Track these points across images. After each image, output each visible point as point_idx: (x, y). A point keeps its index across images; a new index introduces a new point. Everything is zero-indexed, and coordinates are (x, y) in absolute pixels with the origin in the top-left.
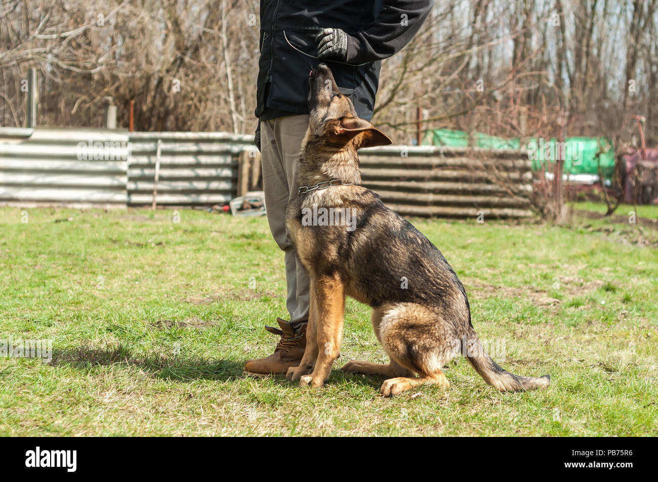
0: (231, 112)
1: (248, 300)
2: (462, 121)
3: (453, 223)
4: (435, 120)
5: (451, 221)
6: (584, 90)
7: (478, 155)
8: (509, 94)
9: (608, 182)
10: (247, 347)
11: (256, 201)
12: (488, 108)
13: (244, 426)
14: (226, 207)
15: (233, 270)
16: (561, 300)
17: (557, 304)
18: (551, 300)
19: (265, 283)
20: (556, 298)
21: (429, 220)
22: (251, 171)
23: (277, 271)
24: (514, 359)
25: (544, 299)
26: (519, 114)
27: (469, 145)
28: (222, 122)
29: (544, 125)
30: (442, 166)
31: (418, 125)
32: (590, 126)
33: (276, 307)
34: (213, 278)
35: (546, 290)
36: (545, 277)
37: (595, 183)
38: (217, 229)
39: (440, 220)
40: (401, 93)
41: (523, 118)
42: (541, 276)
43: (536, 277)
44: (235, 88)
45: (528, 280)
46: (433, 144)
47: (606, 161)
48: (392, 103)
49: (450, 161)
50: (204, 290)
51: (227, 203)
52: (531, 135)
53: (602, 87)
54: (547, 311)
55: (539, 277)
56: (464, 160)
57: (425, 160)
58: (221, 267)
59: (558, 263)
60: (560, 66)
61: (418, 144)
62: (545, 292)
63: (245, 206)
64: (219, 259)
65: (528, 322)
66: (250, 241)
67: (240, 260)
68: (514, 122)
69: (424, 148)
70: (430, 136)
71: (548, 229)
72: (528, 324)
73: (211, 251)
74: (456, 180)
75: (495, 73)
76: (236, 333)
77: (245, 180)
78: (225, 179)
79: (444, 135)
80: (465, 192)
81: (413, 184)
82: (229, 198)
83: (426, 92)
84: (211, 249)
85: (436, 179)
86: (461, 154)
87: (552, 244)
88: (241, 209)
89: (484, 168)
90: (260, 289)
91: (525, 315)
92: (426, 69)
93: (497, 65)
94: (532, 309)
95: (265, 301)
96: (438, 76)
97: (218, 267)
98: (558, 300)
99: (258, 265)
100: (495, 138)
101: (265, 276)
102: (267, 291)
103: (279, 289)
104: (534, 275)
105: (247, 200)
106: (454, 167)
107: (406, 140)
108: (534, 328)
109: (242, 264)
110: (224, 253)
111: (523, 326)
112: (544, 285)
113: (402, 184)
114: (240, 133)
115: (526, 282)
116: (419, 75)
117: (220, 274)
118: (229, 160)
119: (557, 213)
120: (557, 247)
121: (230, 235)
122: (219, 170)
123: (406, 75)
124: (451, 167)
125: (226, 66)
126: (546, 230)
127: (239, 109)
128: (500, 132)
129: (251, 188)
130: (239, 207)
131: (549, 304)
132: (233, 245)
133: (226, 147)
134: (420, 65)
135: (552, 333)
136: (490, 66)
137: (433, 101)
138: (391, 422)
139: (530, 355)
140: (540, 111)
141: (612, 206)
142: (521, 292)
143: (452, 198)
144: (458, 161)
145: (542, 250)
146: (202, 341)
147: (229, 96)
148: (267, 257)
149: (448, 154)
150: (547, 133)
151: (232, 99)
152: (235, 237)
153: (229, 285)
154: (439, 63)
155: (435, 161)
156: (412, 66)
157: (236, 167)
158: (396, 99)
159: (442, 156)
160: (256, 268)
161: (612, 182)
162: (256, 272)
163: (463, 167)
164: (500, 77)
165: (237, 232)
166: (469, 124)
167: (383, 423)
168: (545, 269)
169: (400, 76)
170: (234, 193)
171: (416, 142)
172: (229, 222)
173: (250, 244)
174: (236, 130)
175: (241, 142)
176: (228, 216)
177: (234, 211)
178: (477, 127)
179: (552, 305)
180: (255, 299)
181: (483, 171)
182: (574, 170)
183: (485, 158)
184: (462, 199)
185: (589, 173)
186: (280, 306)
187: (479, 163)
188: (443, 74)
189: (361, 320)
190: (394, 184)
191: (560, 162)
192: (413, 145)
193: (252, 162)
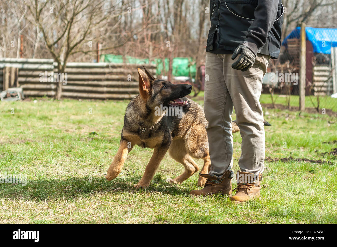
1: (18, 143)
2: (120, 50)
3: (117, 102)
4: (107, 49)
5: (116, 101)
6: (179, 33)
7: (129, 67)
8: (144, 35)
9: (193, 80)
10: (21, 168)
11: (13, 93)
12: (134, 43)
13: (27, 209)
15: (7, 129)
19: (25, 135)
21: (105, 101)
22: (10, 77)
23: (31, 128)
24: (162, 169)
26: (149, 46)
27: (125, 62)
29: (162, 51)
30: (111, 73)
31: (97, 52)
32: (182, 52)
33: (34, 147)
37: (187, 81)
39: (111, 101)
40: (88, 36)
41: (151, 48)
46: (105, 61)
47: (193, 69)
48: (83, 41)
49: (115, 70)
52: (155, 56)
53: (187, 33)
56: (122, 70)
57: (102, 70)
60: (167, 23)
61: (97, 62)
63: (8, 96)
68: (147, 50)
69: (101, 64)
70: (103, 58)
74: (118, 80)
75: (133, 26)
76: (15, 161)
77: (7, 82)
79: (111, 58)
80: (123, 86)
81: (95, 83)
83: (100, 35)
85: (108, 80)
86: (120, 67)
88: (6, 97)
89: (132, 74)
90: (24, 138)
92: (101, 23)
93: (135, 21)
95: (28, 144)
96: (106, 26)
99: (20, 126)
100: (137, 58)
101: (25, 131)
102: (27, 139)
103: (34, 137)
105: (9, 92)
106: (117, 74)
107: (90, 60)
109: (11, 125)
110: (1, 120)
113: (90, 83)
114: (3, 57)
116: (98, 26)
121: (2, 110)
123: (91, 26)
124: (115, 74)
128: (141, 55)
129: (10, 86)
130: (4, 96)
132: (5, 116)
134: (98, 21)
136: (131, 22)
137: (104, 39)
138: (106, 204)
140: (160, 44)
141: (197, 92)
143: (116, 89)
144: (119, 70)
148: (24, 122)
149: (114, 67)
150: (163, 55)
152: (5, 111)
153: (6, 137)
154: (107, 20)
155: (107, 70)
156: (94, 22)
157: (2, 75)
158: (86, 39)
159: (110, 68)
161: (195, 80)
162: (19, 129)
163: (121, 73)
164: (136, 28)
165: (6, 109)
166: (124, 50)
167: (102, 204)
169: (88, 27)
170: (1, 89)
171: (96, 60)
172: (1, 104)
173: (14, 115)
175: (4, 62)
177: (2, 99)
178: (128, 53)
180: (22, 143)
182: (177, 74)
183: (133, 68)
184: (121, 90)
185: (185, 75)
186: (36, 146)
187: (130, 71)
188: (109, 25)
189: (80, 152)
190: (86, 83)
191: (171, 70)
192: (95, 62)
193: (10, 72)
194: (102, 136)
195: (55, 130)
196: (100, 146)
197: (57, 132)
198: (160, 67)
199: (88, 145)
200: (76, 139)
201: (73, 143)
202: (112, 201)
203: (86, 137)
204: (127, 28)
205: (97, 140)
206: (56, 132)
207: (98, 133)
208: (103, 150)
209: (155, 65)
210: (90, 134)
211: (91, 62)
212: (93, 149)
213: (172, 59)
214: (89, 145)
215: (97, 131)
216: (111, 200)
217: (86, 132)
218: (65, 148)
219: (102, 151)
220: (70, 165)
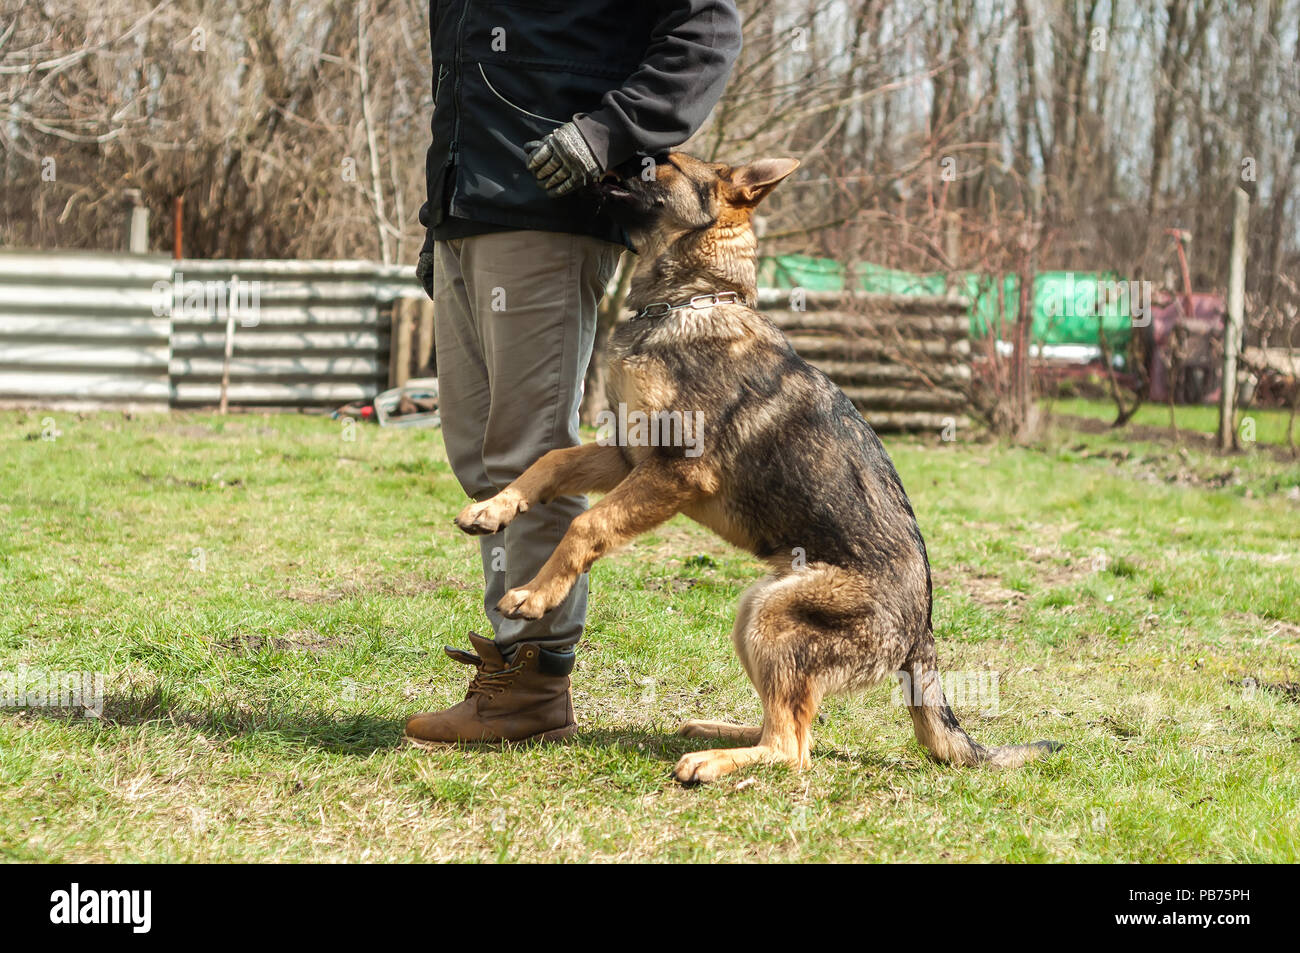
0: (375, 221)
1: (411, 594)
2: (832, 237)
4: (779, 238)
6: (1070, 178)
7: (864, 307)
8: (925, 186)
9: (1119, 360)
10: (409, 688)
11: (426, 396)
12: (884, 213)
13: (404, 846)
14: (368, 410)
15: (381, 535)
16: (1027, 594)
17: (1020, 602)
18: (1008, 593)
20: (1018, 589)
22: (415, 338)
25: (995, 591)
26: (945, 225)
27: (846, 288)
28: (359, 240)
29: (993, 248)
30: (795, 329)
32: (1082, 250)
33: (467, 608)
34: (342, 552)
35: (999, 573)
36: (996, 548)
37: (1094, 362)
38: (350, 453)
41: (953, 233)
42: (989, 546)
43: (979, 547)
44: (385, 174)
45: (963, 554)
46: (776, 284)
47: (1115, 317)
49: (809, 318)
50: (324, 575)
51: (369, 402)
52: (969, 267)
53: (1106, 173)
54: (1001, 617)
55: (985, 548)
56: (837, 317)
58: (358, 529)
59: (1020, 521)
60: (1024, 131)
62: (996, 577)
63: (404, 408)
64: (353, 512)
65: (964, 637)
66: (414, 476)
67: (395, 515)
68: (935, 242)
70: (769, 269)
71: (1001, 452)
72: (962, 641)
73: (337, 497)
75: (897, 145)
76: (389, 661)
77: (404, 356)
78: (364, 353)
79: (797, 267)
82: (372, 391)
84: (337, 493)
86: (830, 305)
87: (1008, 483)
88: (397, 413)
89: (876, 333)
90: (436, 572)
91: (958, 625)
92: (760, 137)
93: (901, 128)
94: (971, 612)
95: (446, 596)
97: (351, 530)
98: (1021, 594)
99: (431, 524)
100: (896, 272)
101: (444, 548)
102: (449, 576)
103: (472, 572)
104: (974, 545)
105: (408, 395)
106: (817, 330)
108: (975, 649)
109: (400, 523)
110: (364, 501)
111: (953, 645)
112: (995, 564)
114: (394, 261)
115: (959, 559)
116: (749, 147)
117: (357, 543)
118: (372, 315)
119: (1018, 421)
120: (1019, 489)
121: (374, 464)
122: (353, 336)
123: (723, 148)
124: (812, 331)
125: (366, 128)
126: (997, 454)
127: (393, 213)
128: (906, 260)
129: (415, 372)
130: (392, 409)
131: (1004, 602)
132: (382, 486)
133: (368, 289)
134: (749, 129)
135: (1010, 658)
136: (887, 131)
137: (775, 200)
138: (696, 838)
140: (987, 220)
141: (1127, 408)
142: (949, 578)
144: (824, 317)
145: (989, 495)
146: (322, 677)
147: (372, 188)
148: (449, 509)
150: (999, 264)
151: (378, 196)
152: (384, 468)
153: (374, 565)
154: (786, 124)
155: (779, 318)
156: (733, 130)
157: (386, 330)
159: (795, 308)
160: (426, 532)
161: (1126, 361)
162: (427, 539)
163: (834, 329)
164: (906, 152)
165: (388, 460)
166: (845, 246)
167: (680, 839)
168: (996, 533)
169: (711, 151)
170: (383, 381)
172: (373, 439)
173: (414, 483)
174: (387, 257)
175: (395, 279)
176: (371, 426)
177: (382, 418)
178: (862, 252)
179: (1010, 603)
180: (426, 592)
181: (875, 338)
182: (1051, 337)
183: (878, 313)
185: (1081, 342)
186: (475, 607)
187: (865, 322)
188: (794, 147)
189: (635, 635)
191: (1025, 320)
193: (417, 320)
194: (728, 574)
196: (717, 614)
198: (987, 308)
199: (669, 609)
200: (632, 584)
201: (616, 599)
202: (721, 829)
203: (669, 577)
204: (870, 156)
205: (709, 587)
207: (719, 561)
208: (723, 630)
209: (964, 301)
210: (688, 565)
212: (686, 622)
213: (1032, 280)
214: (674, 608)
215: (714, 552)
216: (716, 825)
217: (674, 557)
219: (719, 632)
220: (588, 684)
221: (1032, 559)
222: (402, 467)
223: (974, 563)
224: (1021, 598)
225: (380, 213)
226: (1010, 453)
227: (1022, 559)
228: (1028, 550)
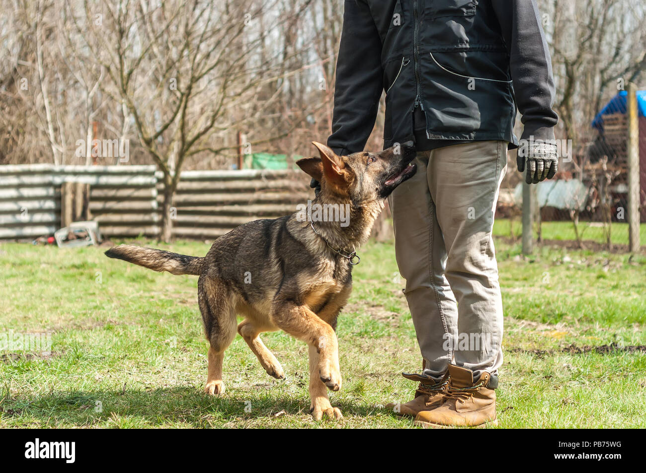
0: (50, 144)
1: (90, 329)
2: (282, 145)
4: (257, 144)
7: (299, 177)
8: (326, 116)
10: (98, 375)
11: (81, 231)
12: (307, 130)
14: (51, 239)
15: (70, 300)
16: (398, 313)
17: (396, 317)
18: (389, 314)
19: (104, 311)
20: (394, 311)
22: (74, 202)
23: (114, 299)
24: (367, 373)
25: (382, 313)
27: (291, 168)
28: (41, 154)
30: (264, 189)
31: (238, 150)
33: (121, 334)
34: (51, 310)
35: (382, 304)
36: (379, 292)
38: (46, 261)
40: (221, 119)
42: (375, 291)
43: (370, 292)
44: (54, 120)
45: (363, 295)
46: (253, 167)
48: (212, 130)
49: (272, 183)
50: (43, 322)
51: (52, 235)
54: (388, 325)
55: (373, 292)
56: (286, 182)
57: (247, 184)
58: (57, 298)
59: (388, 278)
61: (239, 168)
62: (381, 306)
63: (71, 237)
64: (53, 290)
65: (372, 336)
66: (81, 270)
67: (75, 291)
69: (245, 172)
70: (249, 161)
71: (371, 245)
72: (371, 338)
73: (43, 283)
74: (279, 202)
75: (306, 97)
76: (86, 362)
77: (68, 211)
78: (48, 211)
79: (264, 160)
81: (236, 208)
82: (53, 230)
83: (243, 118)
84: (43, 280)
85: (259, 202)
86: (282, 177)
87: (378, 260)
88: (67, 240)
89: (305, 189)
90: (102, 317)
91: (368, 330)
92: (244, 95)
93: (309, 89)
94: (373, 323)
95: (109, 329)
96: (255, 100)
97: (53, 298)
98: (396, 313)
99: (94, 294)
101: (104, 305)
102: (108, 319)
103: (120, 316)
104: (367, 290)
105: (72, 231)
106: (276, 190)
107: (226, 165)
108: (379, 341)
109: (78, 294)
110: (58, 284)
111: (367, 340)
112: (379, 300)
113: (226, 208)
114: (61, 163)
115: (361, 298)
116: (238, 99)
117: (58, 305)
118: (51, 191)
119: (378, 230)
120: (384, 263)
121: (60, 265)
122: (42, 202)
123: (225, 101)
124: (273, 190)
125: (43, 97)
126: (369, 247)
127: (58, 141)
129: (74, 219)
130: (64, 238)
131: (388, 318)
132: (65, 276)
133: (48, 179)
134: (239, 90)
135: (396, 345)
136: (302, 91)
137: (251, 125)
139: (380, 368)
142: (358, 307)
144: (280, 183)
145: (370, 266)
146: (52, 372)
147: (48, 128)
148: (102, 286)
149: (270, 177)
151: (51, 131)
152: (65, 267)
153: (68, 316)
154: (256, 88)
155: (257, 184)
156: (231, 92)
157: (59, 199)
158: (216, 125)
159: (264, 179)
160: (90, 298)
162: (93, 301)
163: (285, 189)
164: (312, 101)
165: (67, 263)
166: (288, 145)
168: (377, 284)
169: (220, 102)
170: (58, 225)
171: (236, 165)
172: (56, 253)
173: (82, 274)
174: (57, 162)
175: (62, 173)
176: (54, 247)
177: (59, 242)
178: (296, 150)
179: (391, 318)
180: (98, 327)
181: (305, 192)
183: (306, 179)
186: (125, 333)
187: (300, 184)
188: (259, 99)
190: (218, 209)
192: (235, 169)
193: (74, 192)
195: (161, 300)
197: (165, 304)
201: (196, 326)
204: (294, 102)
206: (163, 306)
211: (226, 169)
218: (180, 335)
220: (189, 369)
221: (397, 296)
222: (74, 266)
223: (369, 300)
224: (396, 316)
225: (52, 139)
226: (376, 246)
227: (392, 296)
228: (395, 292)
